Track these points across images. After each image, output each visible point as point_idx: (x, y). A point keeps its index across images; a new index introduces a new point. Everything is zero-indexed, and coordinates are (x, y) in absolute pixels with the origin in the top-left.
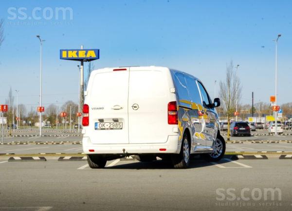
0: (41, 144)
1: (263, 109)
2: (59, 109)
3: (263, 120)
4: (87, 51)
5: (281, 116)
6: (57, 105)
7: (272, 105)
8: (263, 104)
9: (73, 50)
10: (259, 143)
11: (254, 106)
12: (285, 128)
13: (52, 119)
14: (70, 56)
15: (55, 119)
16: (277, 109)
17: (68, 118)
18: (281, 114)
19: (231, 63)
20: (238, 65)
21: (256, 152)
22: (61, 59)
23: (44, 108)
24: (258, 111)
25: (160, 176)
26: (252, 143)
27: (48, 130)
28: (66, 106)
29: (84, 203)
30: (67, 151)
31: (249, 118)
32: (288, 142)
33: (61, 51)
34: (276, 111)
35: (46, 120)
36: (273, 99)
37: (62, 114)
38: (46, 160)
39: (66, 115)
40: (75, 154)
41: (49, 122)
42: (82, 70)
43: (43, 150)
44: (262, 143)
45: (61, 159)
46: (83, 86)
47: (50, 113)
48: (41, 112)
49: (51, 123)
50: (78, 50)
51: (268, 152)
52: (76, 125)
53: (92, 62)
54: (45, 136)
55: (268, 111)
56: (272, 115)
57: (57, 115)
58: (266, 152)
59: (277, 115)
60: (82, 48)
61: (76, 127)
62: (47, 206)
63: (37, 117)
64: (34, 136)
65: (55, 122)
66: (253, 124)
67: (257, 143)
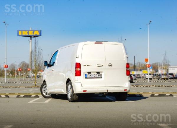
0: (6, 87)
1: (140, 66)
2: (17, 66)
3: (140, 73)
4: (34, 31)
5: (152, 71)
6: (16, 64)
7: (146, 64)
8: (141, 63)
9: (25, 31)
10: (138, 87)
11: (135, 65)
12: (154, 78)
13: (12, 72)
14: (23, 34)
15: (14, 72)
16: (149, 66)
17: (22, 72)
18: (152, 69)
19: (121, 39)
20: (125, 40)
21: (137, 92)
22: (18, 36)
23: (8, 65)
24: (138, 67)
25: (78, 107)
26: (134, 87)
27: (10, 79)
28: (21, 64)
29: (32, 123)
30: (22, 91)
31: (132, 71)
32: (156, 86)
33: (18, 31)
34: (148, 67)
35: (9, 73)
36: (147, 60)
37: (19, 69)
38: (9, 97)
39: (21, 70)
40: (27, 94)
41: (11, 74)
42: (31, 42)
43: (7, 91)
44: (140, 87)
45: (18, 96)
46: (31, 52)
47: (11, 69)
48: (6, 68)
49: (12, 75)
50: (28, 31)
51: (144, 92)
52: (27, 76)
53: (37, 38)
54: (8, 82)
55: (144, 68)
56: (146, 70)
57: (16, 70)
58: (142, 92)
59: (149, 70)
60: (31, 29)
61: (27, 77)
62: (9, 125)
63: (4, 71)
64: (2, 82)
65: (14, 74)
66: (134, 76)
67: (137, 87)
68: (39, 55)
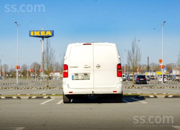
0: (18, 89)
1: (154, 67)
2: (29, 67)
3: (154, 74)
4: (46, 31)
5: (166, 72)
6: (28, 65)
7: (160, 65)
8: (155, 64)
9: (37, 31)
10: (152, 88)
11: (149, 66)
12: (168, 79)
13: (24, 73)
14: (35, 35)
15: (26, 73)
16: (163, 67)
17: (34, 73)
18: (166, 70)
19: (135, 39)
20: (139, 40)
21: (150, 94)
22: (30, 36)
23: (19, 66)
24: (152, 69)
25: (91, 109)
26: (148, 88)
27: (22, 80)
28: (33, 65)
29: (44, 125)
30: (34, 93)
31: (146, 73)
32: (170, 88)
33: (30, 32)
34: (163, 68)
35: (21, 74)
36: (161, 61)
37: (31, 70)
38: (21, 99)
39: (33, 71)
40: (39, 95)
41: (22, 75)
42: (43, 43)
43: (19, 93)
44: (154, 88)
45: (30, 98)
46: (43, 53)
47: (23, 70)
48: (18, 69)
49: (24, 76)
50: (40, 31)
51: (158, 94)
52: (39, 77)
53: (49, 38)
54: (20, 84)
55: (158, 69)
56: (160, 71)
57: (28, 71)
58: (156, 94)
59: (163, 71)
60: (43, 30)
61: (39, 78)
62: (21, 127)
63: (15, 72)
64: (13, 84)
65: (26, 76)
66: (148, 77)
67: (150, 88)
68: (51, 56)
